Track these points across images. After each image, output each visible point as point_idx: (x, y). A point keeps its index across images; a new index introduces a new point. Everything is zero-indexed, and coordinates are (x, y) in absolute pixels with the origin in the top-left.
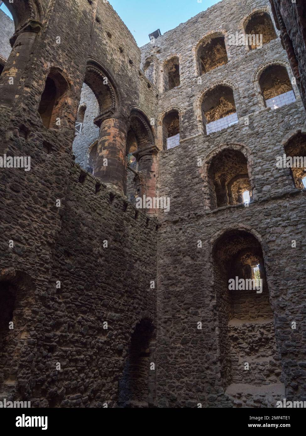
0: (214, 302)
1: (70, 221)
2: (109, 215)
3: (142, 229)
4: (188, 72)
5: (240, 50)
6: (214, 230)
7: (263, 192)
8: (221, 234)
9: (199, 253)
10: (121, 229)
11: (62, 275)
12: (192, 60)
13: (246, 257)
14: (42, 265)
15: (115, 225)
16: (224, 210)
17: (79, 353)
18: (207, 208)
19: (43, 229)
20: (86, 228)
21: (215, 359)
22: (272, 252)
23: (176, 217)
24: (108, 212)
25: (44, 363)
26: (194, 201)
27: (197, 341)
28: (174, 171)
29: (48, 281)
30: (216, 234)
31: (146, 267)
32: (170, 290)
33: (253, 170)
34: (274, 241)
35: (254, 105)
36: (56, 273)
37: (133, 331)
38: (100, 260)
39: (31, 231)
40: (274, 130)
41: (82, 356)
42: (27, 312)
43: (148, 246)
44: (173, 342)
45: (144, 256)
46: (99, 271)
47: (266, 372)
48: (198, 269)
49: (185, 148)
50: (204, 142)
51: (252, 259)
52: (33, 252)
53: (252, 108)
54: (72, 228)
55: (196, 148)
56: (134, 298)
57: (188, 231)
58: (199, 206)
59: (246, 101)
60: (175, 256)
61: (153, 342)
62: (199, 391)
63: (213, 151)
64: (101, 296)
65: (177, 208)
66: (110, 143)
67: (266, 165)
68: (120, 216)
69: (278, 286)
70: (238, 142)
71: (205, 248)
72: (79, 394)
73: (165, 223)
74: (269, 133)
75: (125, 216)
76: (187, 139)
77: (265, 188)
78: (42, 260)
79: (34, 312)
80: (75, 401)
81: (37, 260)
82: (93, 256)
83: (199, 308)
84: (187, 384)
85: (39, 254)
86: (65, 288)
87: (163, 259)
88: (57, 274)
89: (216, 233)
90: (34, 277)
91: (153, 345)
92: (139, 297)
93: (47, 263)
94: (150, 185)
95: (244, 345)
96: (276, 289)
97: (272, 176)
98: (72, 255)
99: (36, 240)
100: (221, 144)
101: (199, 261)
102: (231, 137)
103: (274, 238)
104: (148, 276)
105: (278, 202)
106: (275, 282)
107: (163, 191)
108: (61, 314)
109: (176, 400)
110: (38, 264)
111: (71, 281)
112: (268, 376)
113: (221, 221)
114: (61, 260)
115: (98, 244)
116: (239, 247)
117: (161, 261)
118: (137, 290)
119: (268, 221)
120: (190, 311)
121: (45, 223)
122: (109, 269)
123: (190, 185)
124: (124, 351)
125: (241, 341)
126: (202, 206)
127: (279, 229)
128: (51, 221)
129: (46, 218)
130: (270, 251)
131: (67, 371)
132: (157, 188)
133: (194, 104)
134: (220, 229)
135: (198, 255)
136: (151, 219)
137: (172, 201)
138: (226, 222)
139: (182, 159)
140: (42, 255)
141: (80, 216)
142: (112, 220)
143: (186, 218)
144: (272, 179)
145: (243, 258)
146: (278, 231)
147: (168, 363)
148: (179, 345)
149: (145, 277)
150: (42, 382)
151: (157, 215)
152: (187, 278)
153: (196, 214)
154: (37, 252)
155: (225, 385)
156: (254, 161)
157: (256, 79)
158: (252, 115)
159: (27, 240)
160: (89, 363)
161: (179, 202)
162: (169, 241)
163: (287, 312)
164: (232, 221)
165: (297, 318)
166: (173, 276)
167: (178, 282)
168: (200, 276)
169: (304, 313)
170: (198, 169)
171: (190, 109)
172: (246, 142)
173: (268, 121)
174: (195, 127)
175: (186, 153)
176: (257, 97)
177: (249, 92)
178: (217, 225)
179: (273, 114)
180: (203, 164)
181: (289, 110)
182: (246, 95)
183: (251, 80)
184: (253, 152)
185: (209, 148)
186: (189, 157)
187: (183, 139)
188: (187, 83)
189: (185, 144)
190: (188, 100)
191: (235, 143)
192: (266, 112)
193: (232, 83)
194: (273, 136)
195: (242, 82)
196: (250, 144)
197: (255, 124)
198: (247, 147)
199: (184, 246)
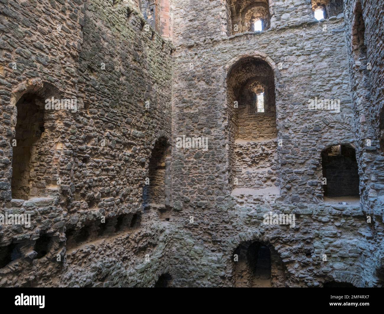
0: (226, 123)
1: (91, 34)
2: (127, 32)
3: (159, 52)
6: (230, 56)
7: (282, 20)
8: (236, 60)
9: (214, 78)
10: (140, 49)
11: (88, 91)
13: (253, 86)
14: (68, 78)
15: (134, 44)
16: (241, 36)
17: (109, 164)
18: (224, 33)
19: (64, 38)
20: (106, 44)
21: (224, 170)
22: (284, 79)
23: (192, 42)
24: (127, 29)
25: (80, 172)
26: (210, 25)
27: (209, 155)
29: (76, 95)
30: (232, 61)
31: (162, 90)
32: (185, 112)
34: (286, 69)
36: (82, 88)
37: (153, 147)
38: (122, 79)
39: (52, 40)
41: (112, 167)
42: (59, 125)
43: (164, 70)
44: (187, 157)
45: (161, 79)
46: (122, 89)
47: (264, 179)
48: (212, 94)
51: (258, 88)
52: (57, 63)
54: (93, 42)
56: (153, 118)
57: (203, 56)
58: (216, 32)
60: (190, 80)
61: (168, 157)
62: (209, 194)
64: (124, 114)
65: (192, 32)
68: (138, 35)
69: (285, 110)
71: (220, 74)
72: (112, 197)
73: (179, 48)
75: (142, 36)
77: (284, 16)
78: (68, 73)
79: (66, 125)
80: (109, 203)
81: (62, 72)
82: (115, 74)
83: (212, 128)
84: (199, 189)
85: (64, 66)
86: (92, 104)
87: (177, 83)
88: (83, 90)
89: (231, 59)
90: (61, 90)
91: (169, 160)
92: (157, 117)
93: (74, 77)
94: (164, 6)
95: (247, 159)
96: (284, 112)
97: (292, 3)
98: (96, 71)
99: (59, 50)
101: (214, 86)
103: (287, 66)
104: (164, 99)
105: (295, 31)
106: (283, 106)
107: (178, 13)
108: (91, 128)
109: (189, 201)
110: (65, 77)
111: (97, 97)
112: (265, 182)
113: (237, 47)
114: (86, 75)
115: (119, 63)
116: (249, 75)
117: (176, 85)
118: (156, 111)
119: (284, 49)
120: (204, 131)
121: (67, 32)
122: (130, 88)
123: (208, 8)
124: (146, 163)
125: (244, 156)
126: (219, 32)
127: (292, 58)
128: (72, 31)
129: (67, 27)
130: (282, 78)
131: (101, 179)
132: (171, 9)
134: (236, 56)
135: (214, 80)
136: (166, 42)
137: (187, 25)
138: (242, 48)
140: (67, 68)
141: (100, 30)
142: (131, 38)
143: (202, 43)
144: (292, 6)
145: (251, 86)
146: (292, 60)
147: (182, 173)
148: (192, 159)
149: (162, 99)
150: (81, 187)
151: (171, 39)
152: (202, 101)
153: (212, 40)
154: (62, 64)
155: (231, 189)
159: (50, 50)
160: (118, 172)
161: (195, 26)
163: (290, 131)
164: (249, 48)
165: (298, 136)
166: (188, 99)
167: (193, 105)
168: (214, 100)
169: (305, 132)
178: (233, 52)
199: (199, 71)
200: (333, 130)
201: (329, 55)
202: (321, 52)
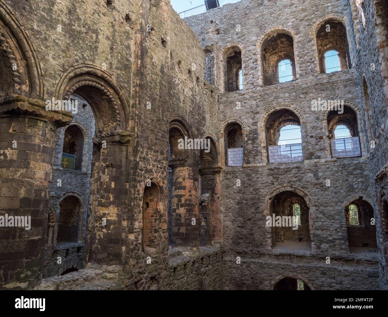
4: (252, 76)
5: (310, 68)
6: (276, 273)
8: (281, 278)
12: (256, 60)
18: (269, 248)
23: (240, 249)
26: (257, 237)
28: (238, 198)
30: (277, 278)
33: (314, 224)
35: (321, 150)
40: (337, 187)
49: (248, 175)
50: (268, 175)
53: (319, 154)
55: (260, 179)
58: (262, 244)
59: (313, 143)
63: (277, 189)
65: (240, 239)
66: (186, 200)
67: (326, 223)
70: (302, 188)
73: (229, 251)
74: (332, 188)
76: (250, 165)
77: (323, 246)
87: (228, 286)
89: (276, 276)
94: (215, 209)
100: (285, 185)
102: (295, 179)
105: (334, 262)
107: (227, 216)
119: (324, 279)
123: (254, 219)
126: (265, 245)
132: (221, 211)
133: (259, 124)
134: (280, 274)
136: (218, 252)
137: (236, 230)
139: (246, 187)
143: (250, 252)
144: (330, 238)
153: (258, 251)
156: (316, 214)
157: (325, 118)
158: (318, 162)
161: (243, 233)
162: (234, 271)
164: (292, 270)
170: (262, 204)
171: (254, 129)
172: (309, 190)
173: (333, 175)
174: (259, 154)
175: (250, 182)
176: (324, 141)
177: (317, 131)
178: (278, 270)
179: (338, 169)
180: (266, 200)
181: (354, 169)
182: (313, 134)
183: (320, 117)
184: (316, 204)
185: (273, 184)
186: (253, 188)
187: (247, 163)
188: (250, 90)
189: (249, 171)
190: (252, 116)
191: (299, 188)
192: (332, 163)
193: (299, 113)
194: (336, 193)
195: (311, 115)
196: (313, 195)
197: (320, 174)
198: (310, 197)
199: (248, 280)
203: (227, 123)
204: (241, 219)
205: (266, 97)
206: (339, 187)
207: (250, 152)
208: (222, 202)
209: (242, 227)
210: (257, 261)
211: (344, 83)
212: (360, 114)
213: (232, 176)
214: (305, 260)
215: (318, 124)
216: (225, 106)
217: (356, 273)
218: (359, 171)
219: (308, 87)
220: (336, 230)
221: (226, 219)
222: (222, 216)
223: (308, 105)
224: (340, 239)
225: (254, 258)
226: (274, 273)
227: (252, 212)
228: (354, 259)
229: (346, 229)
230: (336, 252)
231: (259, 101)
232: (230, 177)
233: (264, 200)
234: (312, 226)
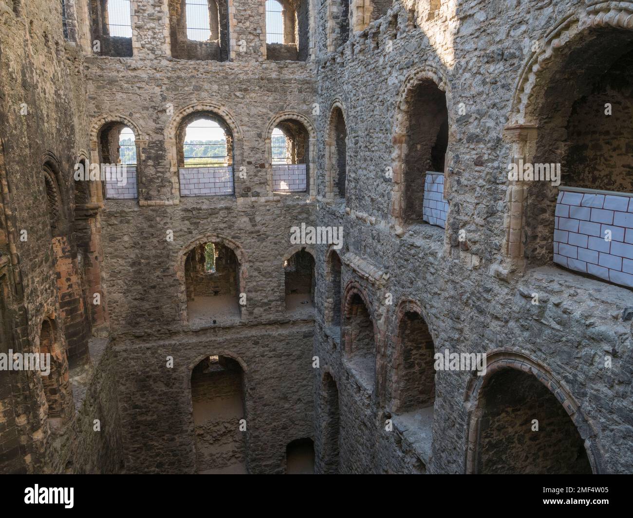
4: (151, 33)
6: (195, 354)
7: (254, 315)
8: (203, 359)
9: (175, 379)
18: (185, 323)
22: (255, 381)
23: (138, 331)
26: (166, 311)
28: (133, 256)
30: (197, 360)
32: (139, 419)
33: (246, 285)
34: (258, 371)
35: (261, 183)
40: (278, 235)
44: (147, 467)
47: (228, 458)
48: (174, 397)
49: (149, 219)
50: (183, 219)
53: (257, 189)
55: (169, 225)
58: (174, 320)
59: (252, 173)
60: (143, 381)
63: (197, 240)
65: (140, 317)
67: (262, 282)
70: (233, 238)
71: (183, 374)
73: (122, 336)
74: (272, 238)
76: (152, 202)
77: (257, 311)
83: (175, 434)
89: (196, 357)
94: (93, 278)
97: (266, 297)
100: (209, 234)
101: (176, 388)
102: (223, 226)
103: (259, 368)
105: (267, 328)
107: (114, 286)
119: (256, 349)
120: (166, 438)
123: (161, 286)
126: (178, 320)
130: (253, 380)
132: (103, 278)
133: (166, 132)
135: (175, 382)
137: (131, 305)
139: (146, 238)
143: (155, 334)
144: (266, 301)
146: (264, 361)
152: (161, 406)
153: (169, 330)
156: (249, 272)
157: (270, 135)
158: (256, 202)
161: (144, 308)
162: (133, 363)
163: (260, 431)
165: (267, 434)
166: (142, 404)
167: (149, 411)
168: (177, 405)
169: (274, 430)
170: (173, 263)
171: (158, 141)
172: (242, 241)
173: (274, 220)
174: (167, 184)
175: (152, 230)
176: (266, 172)
177: (257, 156)
178: (199, 349)
179: (281, 211)
180: (180, 257)
181: (300, 213)
182: (252, 160)
183: (263, 134)
184: (250, 259)
185: (191, 233)
186: (157, 239)
187: (146, 199)
188: (148, 63)
189: (151, 213)
190: (154, 117)
191: (228, 238)
192: (274, 204)
193: (233, 123)
194: (275, 244)
195: (250, 129)
196: (247, 247)
197: (258, 219)
198: (243, 250)
199: (155, 371)
200: (297, 427)
201: (299, 357)
202: (291, 355)
203: (103, 121)
204: (140, 287)
205: (180, 83)
206: (281, 236)
207: (151, 181)
208: (103, 264)
209: (142, 299)
210: (167, 343)
211: (300, 86)
212: (314, 137)
213: (119, 220)
214: (233, 330)
215: (259, 144)
216: (98, 87)
217: (291, 336)
218: (305, 215)
219: (249, 81)
220: (272, 290)
221: (111, 289)
222: (105, 286)
223: (248, 112)
224: (277, 301)
225: (162, 339)
226: (192, 354)
227: (158, 276)
228: (290, 321)
229: (284, 287)
230: (271, 315)
231: (167, 89)
232: (116, 222)
233: (177, 257)
234: (245, 288)
